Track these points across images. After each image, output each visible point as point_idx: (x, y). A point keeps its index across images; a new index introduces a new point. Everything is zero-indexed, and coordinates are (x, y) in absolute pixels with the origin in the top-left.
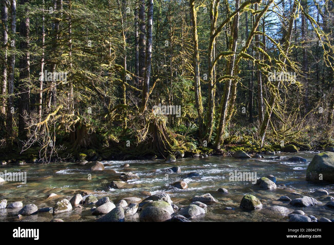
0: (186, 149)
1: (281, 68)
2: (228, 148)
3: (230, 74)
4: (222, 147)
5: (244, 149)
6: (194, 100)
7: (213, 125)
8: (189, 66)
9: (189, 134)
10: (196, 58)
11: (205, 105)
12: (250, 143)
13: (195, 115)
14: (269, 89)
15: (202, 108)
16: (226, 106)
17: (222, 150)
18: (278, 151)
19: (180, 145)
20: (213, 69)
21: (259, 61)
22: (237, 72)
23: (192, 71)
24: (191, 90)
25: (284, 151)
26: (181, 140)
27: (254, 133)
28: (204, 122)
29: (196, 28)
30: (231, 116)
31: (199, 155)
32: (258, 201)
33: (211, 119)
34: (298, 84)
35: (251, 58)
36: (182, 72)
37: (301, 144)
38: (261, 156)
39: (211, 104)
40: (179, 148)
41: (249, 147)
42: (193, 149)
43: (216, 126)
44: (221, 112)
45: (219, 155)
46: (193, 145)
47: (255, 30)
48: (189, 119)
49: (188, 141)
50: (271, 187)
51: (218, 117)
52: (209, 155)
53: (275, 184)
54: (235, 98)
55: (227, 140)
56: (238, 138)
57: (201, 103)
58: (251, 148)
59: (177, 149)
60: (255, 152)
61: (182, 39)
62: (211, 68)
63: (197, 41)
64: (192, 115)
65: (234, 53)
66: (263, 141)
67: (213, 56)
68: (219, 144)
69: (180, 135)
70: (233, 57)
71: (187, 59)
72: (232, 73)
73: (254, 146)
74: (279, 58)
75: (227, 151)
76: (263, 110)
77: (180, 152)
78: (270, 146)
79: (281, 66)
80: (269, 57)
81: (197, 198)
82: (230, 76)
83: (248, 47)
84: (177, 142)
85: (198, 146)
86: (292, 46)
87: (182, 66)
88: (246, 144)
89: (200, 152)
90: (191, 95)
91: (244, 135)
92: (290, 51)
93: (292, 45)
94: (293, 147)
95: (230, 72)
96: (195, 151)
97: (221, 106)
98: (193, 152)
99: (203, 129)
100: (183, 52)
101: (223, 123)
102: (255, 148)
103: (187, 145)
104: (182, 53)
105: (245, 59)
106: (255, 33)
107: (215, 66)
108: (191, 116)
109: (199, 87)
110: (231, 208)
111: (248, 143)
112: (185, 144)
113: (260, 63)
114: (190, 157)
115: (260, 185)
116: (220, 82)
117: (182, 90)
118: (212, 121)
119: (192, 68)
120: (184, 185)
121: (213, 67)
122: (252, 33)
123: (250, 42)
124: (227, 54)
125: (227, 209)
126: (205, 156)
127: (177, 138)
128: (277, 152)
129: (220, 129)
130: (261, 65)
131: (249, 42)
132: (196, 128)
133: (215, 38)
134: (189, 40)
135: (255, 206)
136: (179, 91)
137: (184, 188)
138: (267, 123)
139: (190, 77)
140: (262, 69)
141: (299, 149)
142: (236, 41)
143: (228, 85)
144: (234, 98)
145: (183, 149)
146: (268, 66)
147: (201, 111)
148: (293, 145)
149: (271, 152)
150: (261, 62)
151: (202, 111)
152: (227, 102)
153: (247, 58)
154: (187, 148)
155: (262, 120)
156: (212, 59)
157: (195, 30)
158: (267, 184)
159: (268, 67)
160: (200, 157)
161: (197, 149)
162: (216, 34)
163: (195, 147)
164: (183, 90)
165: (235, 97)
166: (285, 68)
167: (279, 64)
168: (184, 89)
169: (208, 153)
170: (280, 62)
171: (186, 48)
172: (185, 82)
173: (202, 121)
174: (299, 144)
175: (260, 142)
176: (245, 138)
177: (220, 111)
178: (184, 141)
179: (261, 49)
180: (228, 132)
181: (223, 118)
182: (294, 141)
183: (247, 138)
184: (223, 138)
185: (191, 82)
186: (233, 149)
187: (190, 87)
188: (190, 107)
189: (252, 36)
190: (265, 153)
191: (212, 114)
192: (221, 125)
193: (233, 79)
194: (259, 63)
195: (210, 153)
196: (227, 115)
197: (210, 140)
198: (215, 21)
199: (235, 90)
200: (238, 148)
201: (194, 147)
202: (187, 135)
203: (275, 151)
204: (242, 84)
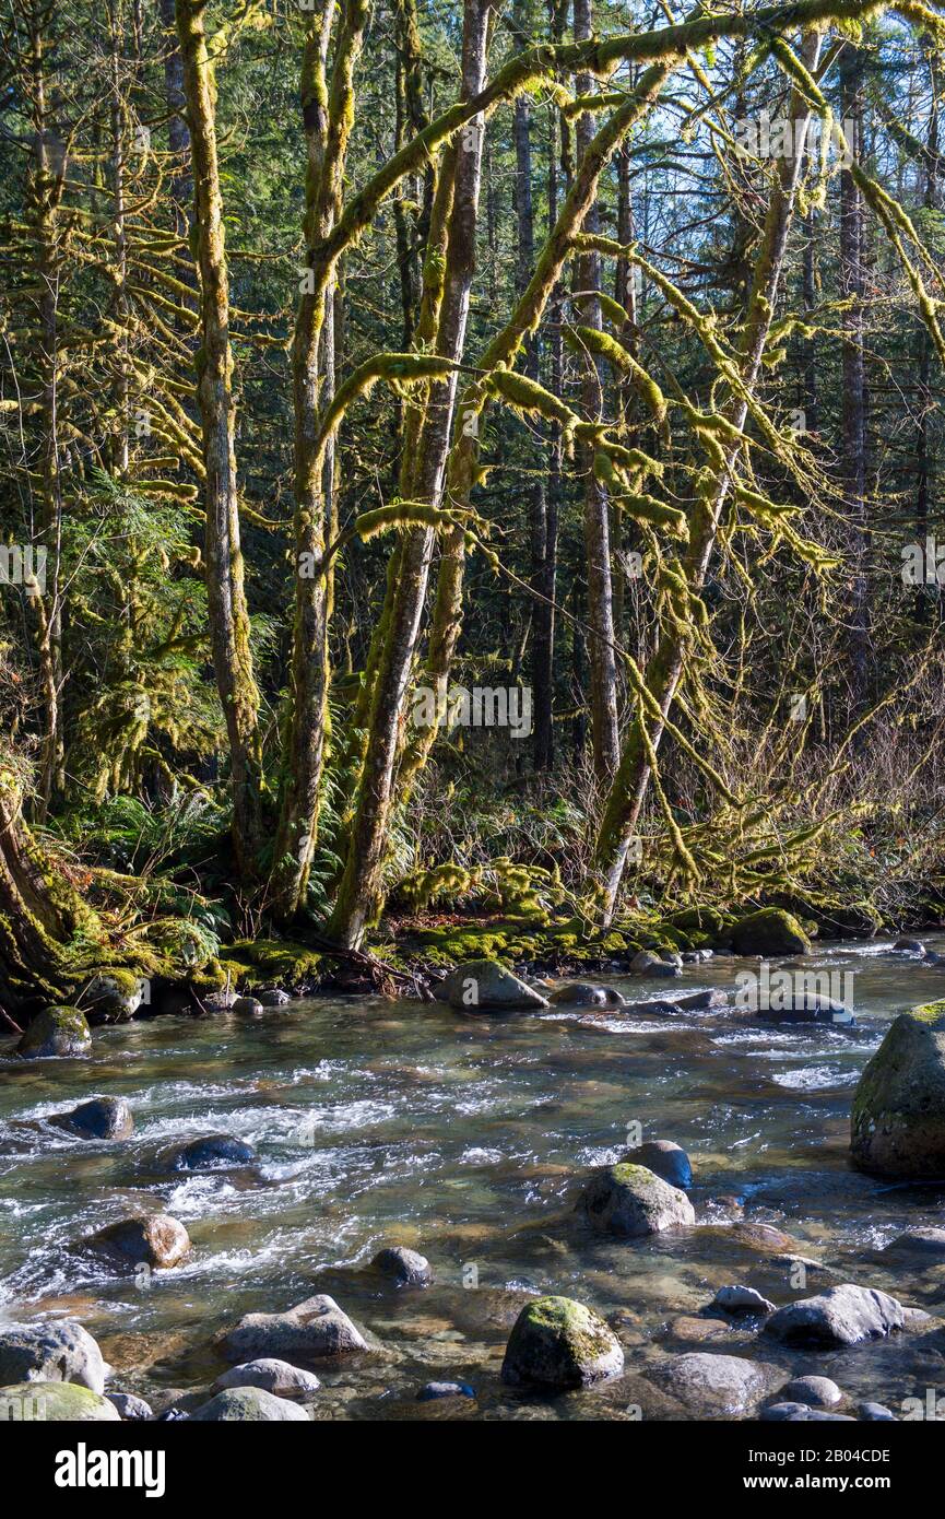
0: (155, 963)
1: (723, 457)
2: (413, 942)
3: (425, 490)
4: (373, 940)
5: (503, 944)
6: (202, 636)
7: (322, 804)
8: (168, 416)
9: (171, 862)
10: (217, 375)
11: (271, 680)
12: (537, 904)
13: (204, 732)
14: (654, 598)
15: (250, 694)
16: (401, 686)
17: (374, 954)
18: (701, 946)
19: (115, 940)
20: (322, 452)
21: (600, 429)
22: (466, 478)
23: (184, 451)
24: (180, 570)
25: (735, 951)
26: (117, 900)
27: (560, 838)
28: (262, 784)
29: (215, 188)
30: (429, 746)
31: (236, 997)
32: (602, 1331)
33: (308, 768)
34: (811, 555)
35: (551, 409)
36: (118, 449)
37: (823, 902)
38: (602, 994)
39: (313, 672)
40: (109, 954)
41: (535, 927)
42: (194, 960)
43: (338, 805)
44: (370, 719)
45: (354, 989)
46: (196, 931)
47: (577, 227)
48: (166, 758)
49: (165, 910)
50: (663, 1223)
51: (350, 747)
52: (294, 995)
53: (685, 1198)
54: (452, 638)
55: (407, 889)
56: (472, 882)
57: (245, 659)
58: (544, 938)
59: (95, 964)
60: (572, 960)
61: (119, 230)
62: (308, 449)
63: (223, 272)
64: (190, 729)
65: (455, 368)
66: (613, 890)
67: (323, 371)
68: (357, 922)
69: (116, 875)
70: (447, 390)
71: (153, 372)
72: (438, 486)
73: (564, 920)
74: (713, 401)
75: (406, 958)
76: (614, 699)
77: (111, 982)
78: (653, 920)
79: (719, 446)
80: (656, 389)
81: (255, 1331)
82: (430, 510)
83: (537, 326)
84: (95, 919)
85: (226, 936)
86: (781, 326)
87: (120, 413)
88: (518, 912)
89: (241, 978)
90: (183, 607)
91: (506, 861)
92: (774, 357)
93: (786, 320)
94: (782, 922)
95: (425, 475)
96: (209, 970)
97: (369, 685)
98: (200, 977)
99: (256, 826)
100: (130, 326)
101: (379, 792)
102: (571, 938)
103: (156, 939)
104: (122, 331)
105: (521, 409)
106: (575, 243)
107: (332, 437)
108: (183, 737)
109: (232, 559)
110: (454, 1387)
111: (527, 904)
112: (145, 930)
113: (605, 442)
114: (178, 1012)
115: (606, 1213)
116: (366, 538)
117: (125, 575)
118: (316, 780)
119: (186, 426)
120: (169, 1240)
121: (323, 446)
122: (560, 244)
123: (546, 295)
124: (410, 369)
125: (433, 1394)
126: (270, 1001)
127: (95, 895)
128: (693, 958)
129: (366, 827)
130: (610, 452)
131: (541, 295)
132: (212, 818)
133: (335, 262)
134: (164, 247)
135: (583, 1366)
136: (100, 576)
137: (167, 1257)
138: (638, 785)
139: (174, 490)
140: (616, 478)
141: (815, 933)
142: (461, 289)
143: (413, 557)
144: (448, 633)
145: (131, 963)
146: (650, 460)
147: (245, 714)
148: (783, 913)
149: (658, 960)
150: (612, 437)
151: (254, 716)
152: (408, 661)
153: (528, 406)
154: (162, 956)
155: (612, 762)
156: (315, 392)
157: (208, 201)
158: (647, 1207)
159: (647, 470)
160: (242, 1009)
161: (223, 955)
162: (341, 235)
163: (210, 946)
164: (129, 571)
165: (457, 629)
166: (741, 455)
167: (711, 434)
168: (134, 562)
169: (288, 978)
170: (713, 424)
171: (149, 298)
172: (145, 517)
173: (252, 778)
174: (815, 902)
175: (597, 902)
176: (514, 876)
177: (363, 712)
178: (138, 912)
179: (609, 341)
180: (409, 842)
181: (384, 760)
182: (788, 887)
183: (521, 880)
184: (378, 880)
185: (181, 520)
186: (440, 942)
187: (173, 555)
188: (175, 679)
189: (556, 259)
190: (626, 964)
191: (317, 734)
192: (370, 803)
193: (447, 524)
194: (596, 441)
195: (300, 982)
196: (404, 743)
197: (305, 896)
198: (336, 154)
199: (453, 589)
200: (472, 940)
201: (206, 944)
202: (157, 872)
203: (684, 946)
204: (497, 558)
